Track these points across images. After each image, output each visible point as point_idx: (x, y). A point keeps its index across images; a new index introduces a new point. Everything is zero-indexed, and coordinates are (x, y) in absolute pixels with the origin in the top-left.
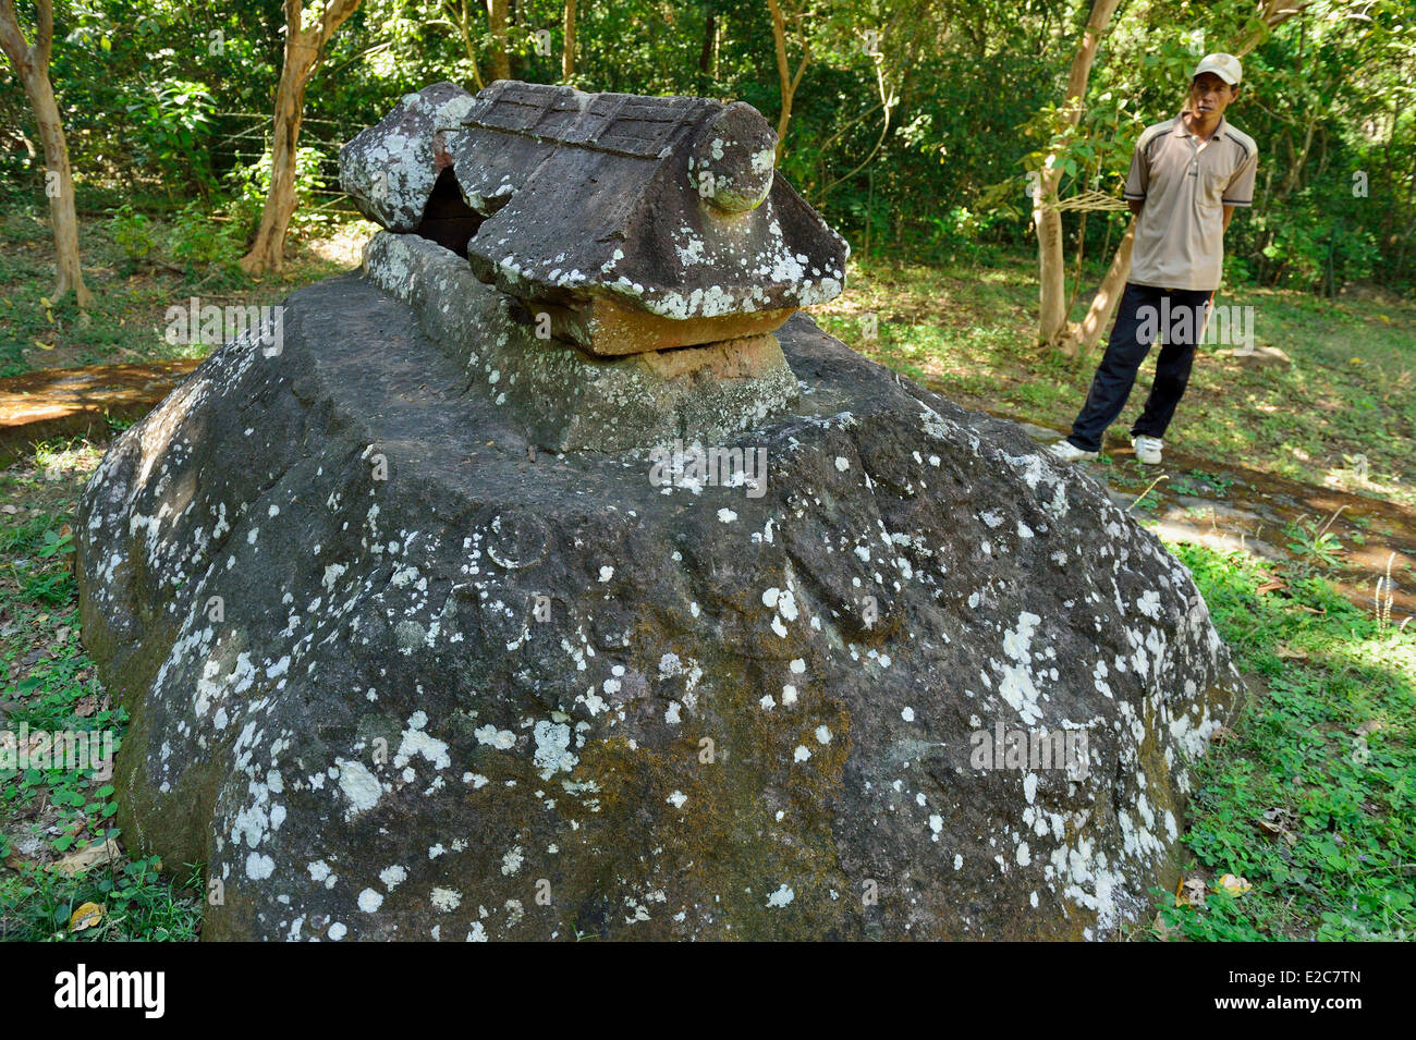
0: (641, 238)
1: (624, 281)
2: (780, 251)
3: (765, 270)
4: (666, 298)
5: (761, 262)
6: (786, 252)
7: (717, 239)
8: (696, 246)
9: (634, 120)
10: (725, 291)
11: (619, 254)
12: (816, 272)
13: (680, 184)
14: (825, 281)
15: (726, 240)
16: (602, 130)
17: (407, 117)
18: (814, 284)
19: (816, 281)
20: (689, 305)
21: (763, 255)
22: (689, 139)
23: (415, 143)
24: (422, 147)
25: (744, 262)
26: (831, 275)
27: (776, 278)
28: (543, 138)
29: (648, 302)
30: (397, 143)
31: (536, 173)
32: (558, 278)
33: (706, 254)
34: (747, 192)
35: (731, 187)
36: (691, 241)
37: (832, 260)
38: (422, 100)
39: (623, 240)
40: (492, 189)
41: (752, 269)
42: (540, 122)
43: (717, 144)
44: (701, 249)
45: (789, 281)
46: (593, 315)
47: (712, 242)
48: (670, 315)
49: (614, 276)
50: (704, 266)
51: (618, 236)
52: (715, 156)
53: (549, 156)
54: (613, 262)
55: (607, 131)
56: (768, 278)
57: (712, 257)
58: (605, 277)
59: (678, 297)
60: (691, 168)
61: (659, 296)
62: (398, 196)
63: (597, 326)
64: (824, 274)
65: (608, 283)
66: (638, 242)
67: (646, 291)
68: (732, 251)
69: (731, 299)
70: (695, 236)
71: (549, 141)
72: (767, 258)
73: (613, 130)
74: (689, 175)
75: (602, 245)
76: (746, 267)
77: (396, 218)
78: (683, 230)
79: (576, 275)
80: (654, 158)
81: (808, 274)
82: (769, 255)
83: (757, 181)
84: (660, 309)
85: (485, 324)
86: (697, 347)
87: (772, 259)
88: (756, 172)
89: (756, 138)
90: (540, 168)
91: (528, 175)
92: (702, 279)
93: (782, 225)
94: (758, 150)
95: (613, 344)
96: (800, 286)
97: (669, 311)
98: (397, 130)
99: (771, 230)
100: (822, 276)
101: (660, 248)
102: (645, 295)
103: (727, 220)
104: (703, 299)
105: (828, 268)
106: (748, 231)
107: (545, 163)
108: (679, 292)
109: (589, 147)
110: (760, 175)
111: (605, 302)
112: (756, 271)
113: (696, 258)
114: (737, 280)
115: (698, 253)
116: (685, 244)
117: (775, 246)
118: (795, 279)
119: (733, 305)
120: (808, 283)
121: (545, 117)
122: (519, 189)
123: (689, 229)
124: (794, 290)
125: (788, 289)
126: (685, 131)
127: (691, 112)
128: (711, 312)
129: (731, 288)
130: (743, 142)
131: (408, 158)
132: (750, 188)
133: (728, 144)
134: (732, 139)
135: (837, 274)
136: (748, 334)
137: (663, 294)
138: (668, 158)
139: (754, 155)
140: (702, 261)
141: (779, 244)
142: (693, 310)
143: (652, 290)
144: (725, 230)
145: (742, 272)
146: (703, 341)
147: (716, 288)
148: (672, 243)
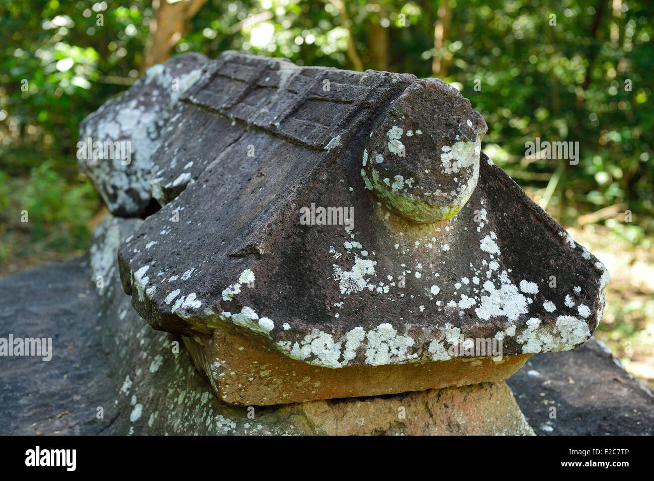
0: (284, 254)
1: (249, 313)
2: (494, 275)
3: (466, 302)
4: (308, 338)
5: (463, 291)
6: (504, 277)
7: (397, 257)
8: (364, 266)
9: (322, 100)
10: (400, 331)
11: (248, 277)
12: (549, 307)
13: (350, 183)
14: (562, 320)
15: (410, 260)
16: (288, 111)
17: (146, 90)
18: (544, 324)
19: (548, 320)
20: (343, 349)
21: (466, 281)
22: (366, 126)
23: (149, 119)
24: (156, 124)
25: (435, 290)
26: (573, 312)
27: (484, 313)
28: (237, 119)
29: (281, 343)
30: (132, 117)
31: (217, 161)
32: (173, 302)
33: (379, 277)
34: (434, 198)
35: (411, 191)
36: (358, 260)
37: (578, 289)
38: (164, 72)
39: (259, 256)
40: (173, 178)
41: (446, 301)
42: (242, 99)
43: (395, 133)
44: (371, 271)
45: (504, 319)
46: (217, 354)
47: (389, 263)
48: (316, 362)
49: (235, 306)
50: (374, 294)
51: (252, 251)
52: (392, 149)
53: (236, 141)
54: (237, 287)
55: (295, 112)
56: (470, 313)
57: (387, 282)
58: (226, 306)
59: (327, 338)
60: (364, 164)
61: (297, 335)
62: (124, 177)
63: (222, 369)
64: (563, 310)
65: (228, 314)
66: (279, 261)
67: (278, 329)
68: (418, 275)
69: (410, 341)
70: (365, 253)
71: (241, 122)
72: (471, 285)
73: (301, 111)
74: (363, 173)
75: (234, 261)
76: (436, 298)
77: (120, 201)
78: (348, 245)
79: (192, 301)
80: (320, 149)
81: (535, 310)
82: (476, 281)
83: (451, 182)
84: (300, 352)
85: (148, 340)
86: (387, 397)
87: (480, 287)
88: (448, 171)
89: (449, 125)
90: (222, 155)
91: (209, 163)
92: (366, 313)
93: (501, 240)
94: (451, 142)
95: (250, 392)
96: (521, 326)
97: (313, 356)
98: (134, 103)
99: (484, 247)
100: (557, 313)
101: (310, 269)
102: (277, 332)
103: (414, 232)
104: (366, 341)
105: (569, 302)
106: (446, 248)
107: (229, 149)
108: (328, 330)
109: (272, 132)
110: (453, 175)
111: (229, 338)
112: (452, 304)
113: (362, 284)
114: (421, 316)
115: (366, 277)
116: (348, 264)
117: (488, 268)
118: (513, 316)
119: (414, 350)
120: (534, 322)
121: (247, 94)
122: (196, 179)
123: (356, 244)
124: (511, 331)
125: (502, 330)
126: (362, 116)
127: (374, 91)
128: (378, 358)
129: (409, 326)
130: (430, 132)
131: (139, 135)
132: (438, 193)
133: (410, 134)
134: (415, 127)
135: (584, 310)
136: (461, 383)
137: (303, 334)
138: (334, 151)
139: (445, 148)
140: (371, 287)
141: (494, 266)
142: (350, 355)
143: (286, 327)
144: (411, 245)
145: (430, 303)
146: (390, 391)
147: (386, 327)
148: (329, 262)
